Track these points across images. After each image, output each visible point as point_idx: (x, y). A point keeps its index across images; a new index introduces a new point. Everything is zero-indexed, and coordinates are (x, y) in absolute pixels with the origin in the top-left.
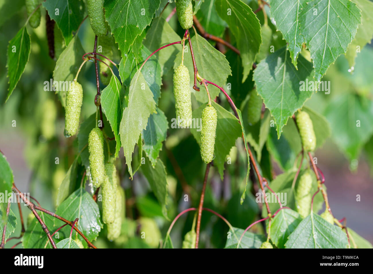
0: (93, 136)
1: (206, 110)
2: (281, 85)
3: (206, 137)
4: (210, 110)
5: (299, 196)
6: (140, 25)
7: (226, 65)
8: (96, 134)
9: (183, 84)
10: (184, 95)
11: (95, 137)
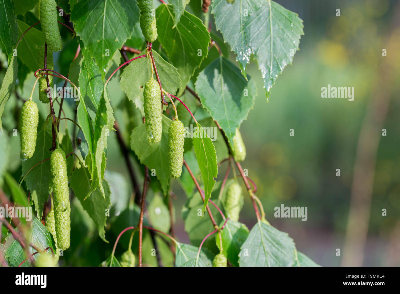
0: (58, 157)
1: (175, 125)
2: (221, 96)
3: (177, 152)
4: (179, 124)
5: (230, 206)
6: (120, 39)
7: (176, 78)
8: (60, 155)
9: (156, 98)
10: (157, 110)
11: (59, 158)
